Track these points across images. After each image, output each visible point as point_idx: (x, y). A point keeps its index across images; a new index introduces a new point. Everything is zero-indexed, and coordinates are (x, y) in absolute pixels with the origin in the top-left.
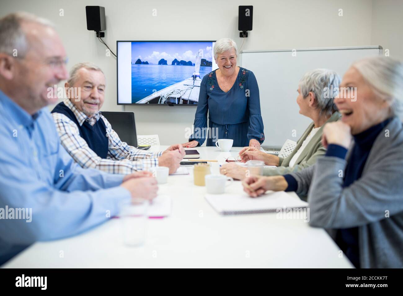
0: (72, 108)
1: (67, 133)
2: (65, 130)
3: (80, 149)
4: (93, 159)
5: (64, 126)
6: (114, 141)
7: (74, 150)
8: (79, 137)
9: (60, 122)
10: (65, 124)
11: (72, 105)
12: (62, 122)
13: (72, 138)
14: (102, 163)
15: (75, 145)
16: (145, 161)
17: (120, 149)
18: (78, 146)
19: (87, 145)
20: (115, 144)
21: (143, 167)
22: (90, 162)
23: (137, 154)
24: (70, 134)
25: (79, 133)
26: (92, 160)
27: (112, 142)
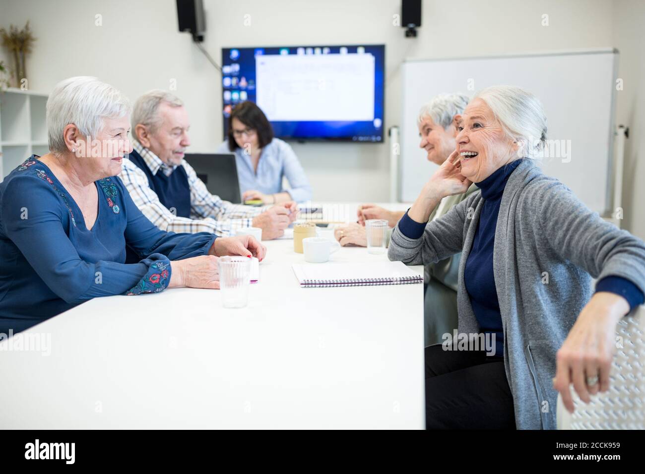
0: (141, 152)
1: (131, 184)
2: (130, 180)
3: (149, 204)
4: (164, 216)
5: (128, 175)
6: (200, 196)
7: (140, 205)
8: (149, 189)
9: (124, 170)
10: (129, 172)
11: (141, 148)
12: (126, 170)
13: (139, 190)
14: (176, 222)
15: (142, 199)
16: (234, 221)
17: (208, 205)
18: (146, 200)
19: (157, 199)
20: (200, 199)
21: (231, 228)
22: (161, 220)
23: (235, 211)
24: (136, 185)
25: (147, 184)
26: (163, 218)
27: (197, 196)
